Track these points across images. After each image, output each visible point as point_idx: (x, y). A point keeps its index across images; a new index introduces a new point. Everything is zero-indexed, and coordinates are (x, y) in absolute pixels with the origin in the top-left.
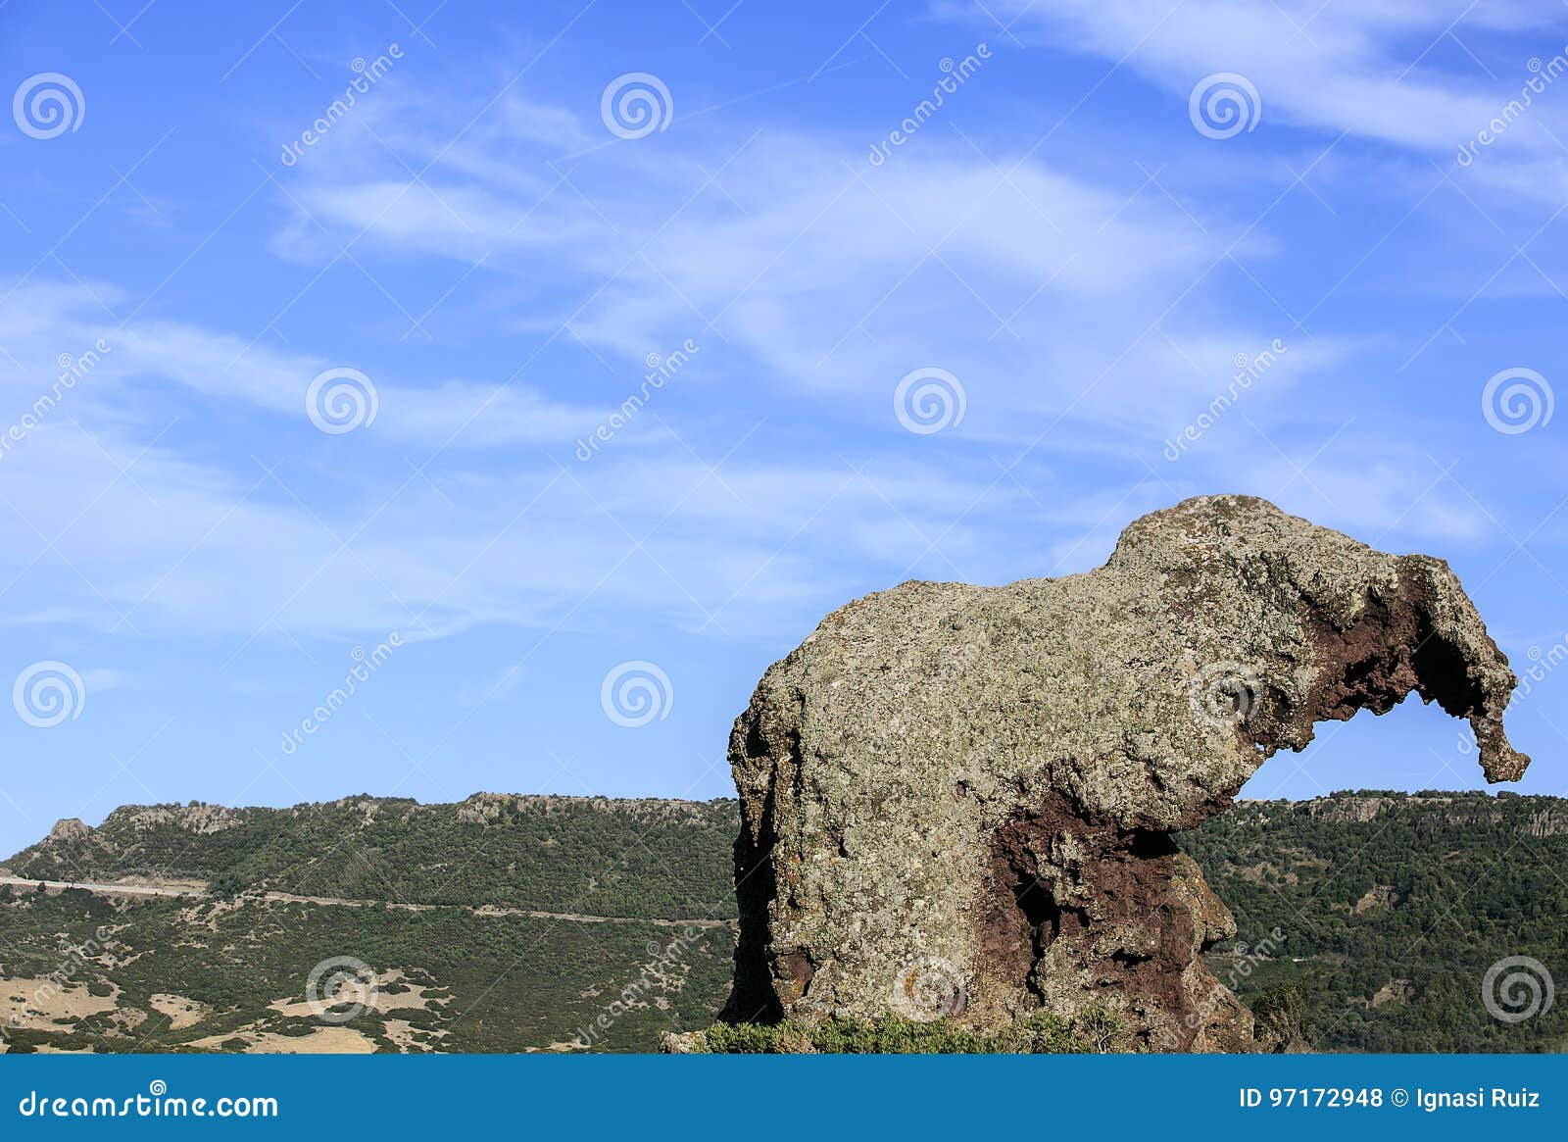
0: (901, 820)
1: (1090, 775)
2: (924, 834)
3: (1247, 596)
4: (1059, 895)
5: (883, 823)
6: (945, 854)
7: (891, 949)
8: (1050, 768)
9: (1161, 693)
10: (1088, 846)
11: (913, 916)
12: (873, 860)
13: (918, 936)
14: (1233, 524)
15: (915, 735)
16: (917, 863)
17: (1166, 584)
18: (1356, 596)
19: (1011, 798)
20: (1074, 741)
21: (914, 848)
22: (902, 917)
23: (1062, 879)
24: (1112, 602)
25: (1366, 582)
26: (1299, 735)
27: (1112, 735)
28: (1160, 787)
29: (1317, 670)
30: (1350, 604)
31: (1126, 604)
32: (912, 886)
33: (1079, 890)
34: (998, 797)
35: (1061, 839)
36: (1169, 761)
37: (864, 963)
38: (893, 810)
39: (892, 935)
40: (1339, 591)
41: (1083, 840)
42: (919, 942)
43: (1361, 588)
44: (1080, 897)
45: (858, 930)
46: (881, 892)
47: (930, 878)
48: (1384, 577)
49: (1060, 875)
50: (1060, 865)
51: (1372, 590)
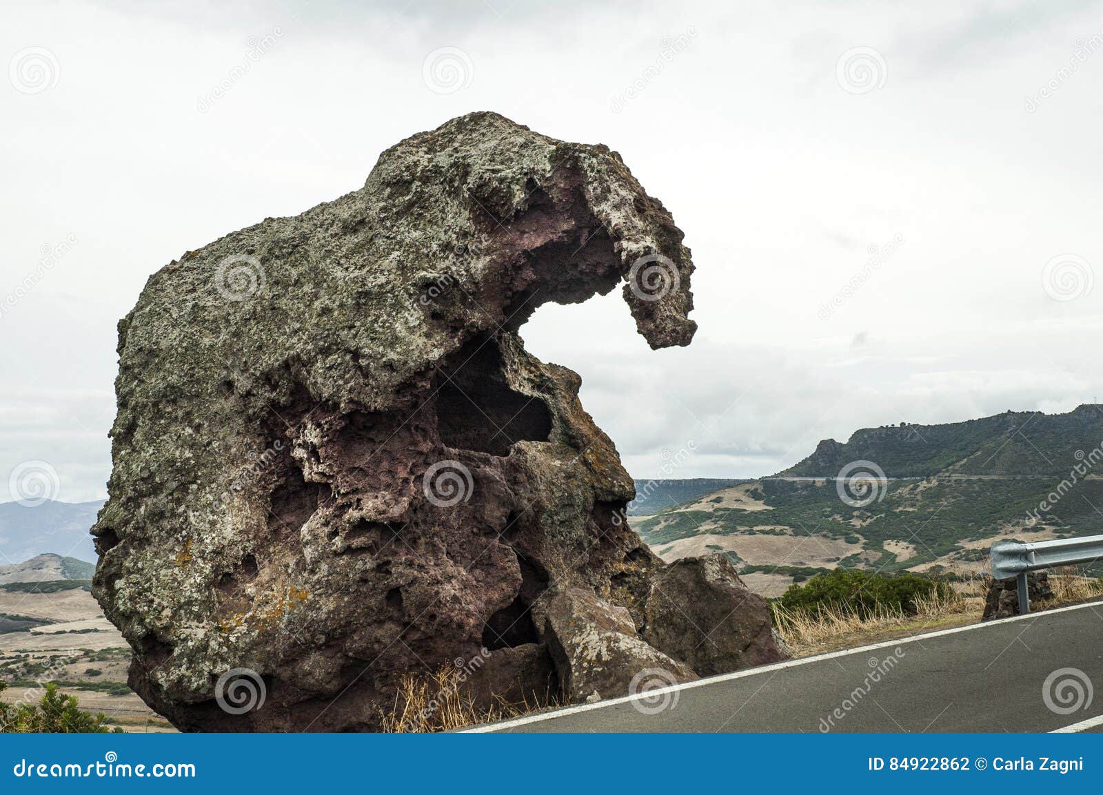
0: (176, 417)
1: (314, 368)
2: (198, 428)
3: (448, 199)
4: (306, 472)
5: (162, 421)
6: (215, 444)
7: (169, 527)
8: (286, 365)
9: (358, 292)
10: (322, 430)
11: (190, 497)
12: (151, 452)
13: (191, 514)
15: (185, 345)
16: (188, 454)
17: (389, 197)
18: (515, 187)
19: (266, 394)
21: (185, 442)
22: (178, 499)
23: (308, 459)
25: (526, 174)
26: (480, 318)
27: (326, 332)
28: (365, 375)
29: (488, 258)
30: (511, 194)
31: (355, 217)
32: (184, 473)
33: (321, 468)
34: (255, 392)
35: (305, 427)
36: (366, 351)
37: (148, 541)
38: (169, 409)
39: (169, 515)
40: (495, 184)
41: (319, 425)
42: (192, 519)
43: (518, 180)
44: (323, 474)
45: (143, 512)
46: (157, 479)
47: (199, 465)
48: (540, 167)
49: (305, 456)
50: (304, 445)
51: (531, 181)
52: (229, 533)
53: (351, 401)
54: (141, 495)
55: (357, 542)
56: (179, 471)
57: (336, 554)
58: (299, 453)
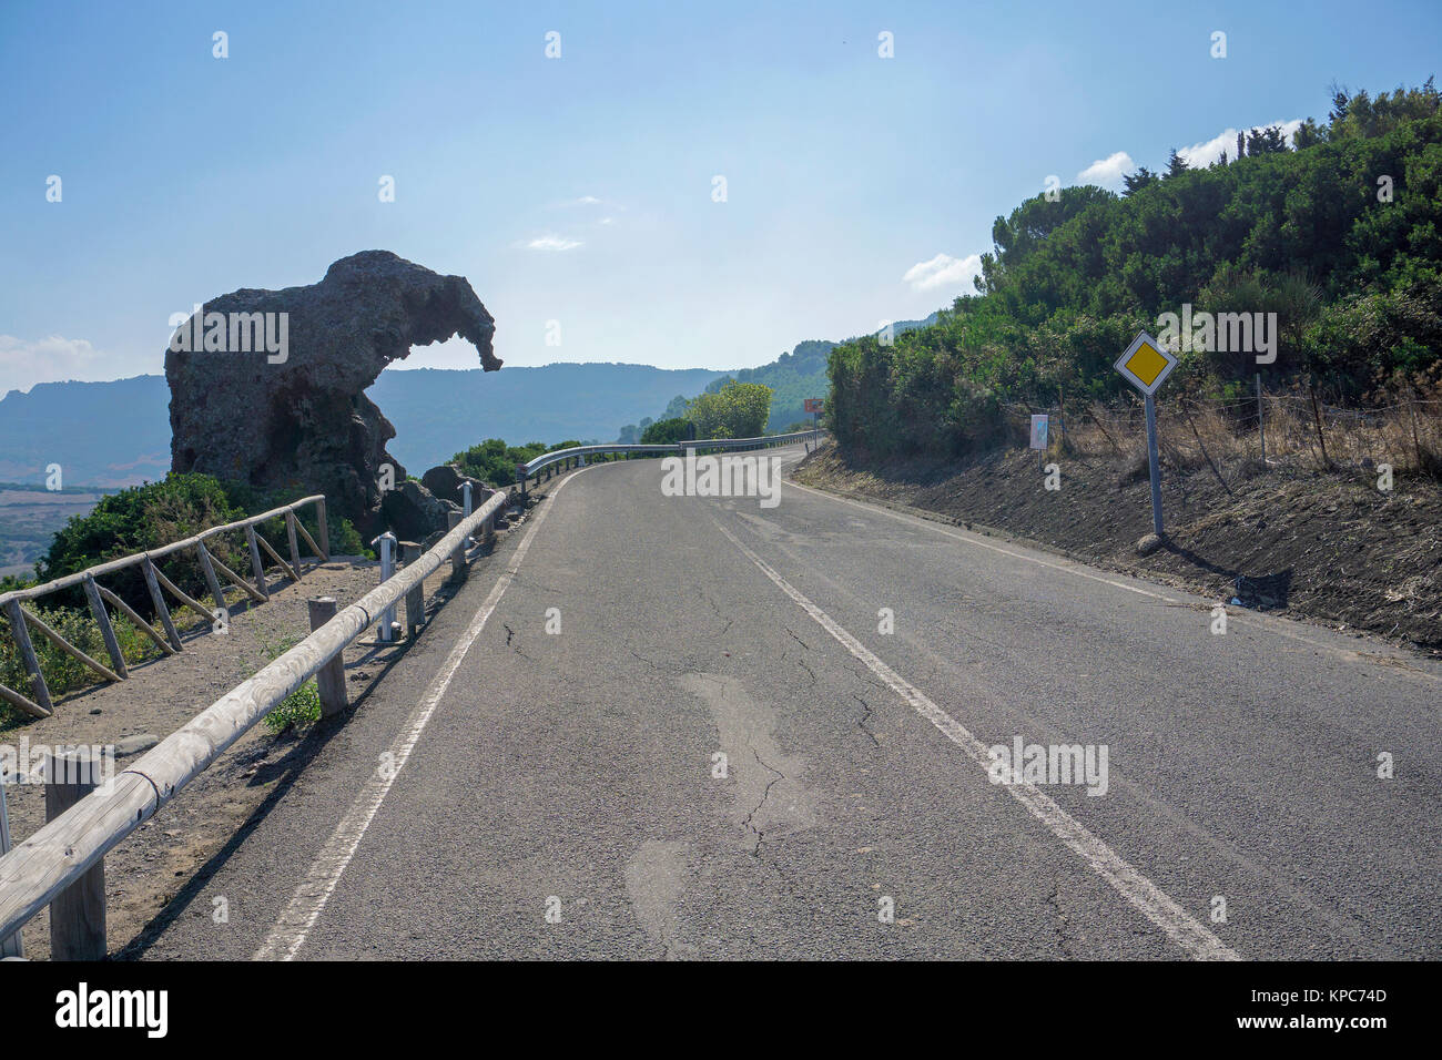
0: (232, 393)
1: (313, 372)
2: (242, 399)
3: (381, 294)
4: (302, 424)
5: (224, 394)
6: (252, 407)
7: (229, 449)
8: (295, 370)
9: (342, 336)
10: (313, 402)
11: (238, 434)
12: (219, 410)
13: (241, 442)
14: (377, 263)
16: (239, 411)
17: (346, 289)
18: (426, 293)
19: (280, 382)
20: (305, 358)
21: (237, 404)
22: (233, 435)
23: (303, 416)
24: (322, 296)
25: (431, 287)
26: (403, 351)
27: (321, 354)
28: (343, 377)
29: (410, 325)
30: (423, 296)
31: (328, 298)
32: (237, 421)
33: (310, 421)
34: (274, 382)
35: (302, 400)
36: (346, 365)
37: (217, 456)
38: (228, 389)
40: (419, 291)
41: (311, 400)
42: (242, 446)
44: (311, 424)
45: (214, 441)
46: (224, 424)
47: (245, 417)
48: (435, 286)
49: (302, 414)
50: (302, 410)
51: (433, 291)
52: (259, 452)
53: (334, 389)
54: (213, 432)
55: (325, 458)
56: (235, 421)
57: (314, 463)
58: (298, 413)
